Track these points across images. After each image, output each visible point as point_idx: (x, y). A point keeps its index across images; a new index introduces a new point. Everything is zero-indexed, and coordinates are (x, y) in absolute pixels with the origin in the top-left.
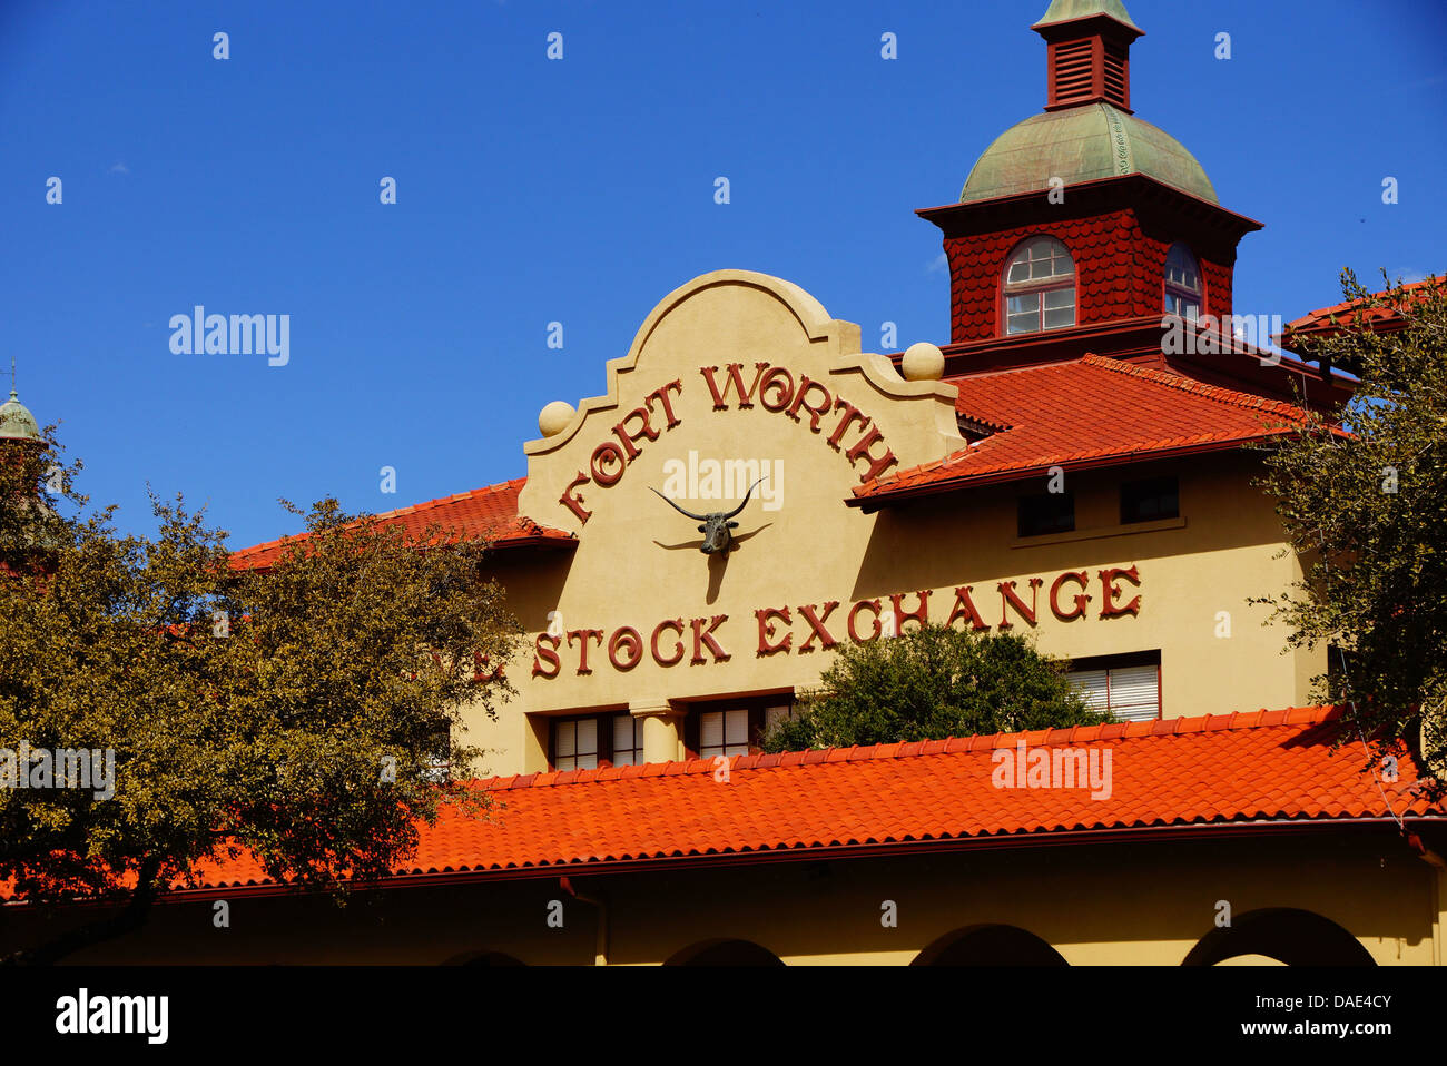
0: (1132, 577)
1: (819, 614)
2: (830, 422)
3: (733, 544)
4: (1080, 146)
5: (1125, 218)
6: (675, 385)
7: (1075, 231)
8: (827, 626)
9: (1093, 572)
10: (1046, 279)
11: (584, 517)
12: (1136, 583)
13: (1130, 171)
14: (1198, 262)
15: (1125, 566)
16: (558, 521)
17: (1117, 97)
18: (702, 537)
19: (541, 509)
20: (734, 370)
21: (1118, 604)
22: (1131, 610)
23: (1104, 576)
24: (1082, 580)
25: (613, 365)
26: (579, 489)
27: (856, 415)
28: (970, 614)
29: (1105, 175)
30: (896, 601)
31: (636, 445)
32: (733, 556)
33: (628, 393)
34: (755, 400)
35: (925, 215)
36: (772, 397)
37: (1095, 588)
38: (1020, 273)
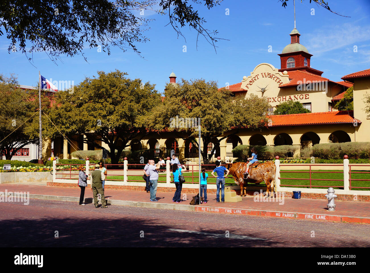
0: (308, 95)
1: (274, 98)
2: (275, 79)
3: (265, 91)
4: (295, 48)
5: (300, 55)
6: (258, 75)
7: (295, 57)
8: (275, 100)
9: (304, 94)
10: (291, 62)
11: (248, 88)
12: (309, 96)
13: (301, 51)
14: (307, 60)
15: (307, 94)
16: (246, 89)
17: (298, 42)
18: (262, 90)
19: (243, 87)
20: (265, 73)
21: (307, 98)
22: (308, 98)
23: (305, 95)
24: (303, 95)
25: (251, 73)
26: (248, 85)
27: (278, 78)
28: (291, 98)
29: (298, 51)
30: (283, 97)
31: (254, 81)
32: (265, 92)
33: (253, 76)
34: (267, 76)
35: (278, 55)
36: (269, 76)
37: (304, 96)
38: (289, 61)
